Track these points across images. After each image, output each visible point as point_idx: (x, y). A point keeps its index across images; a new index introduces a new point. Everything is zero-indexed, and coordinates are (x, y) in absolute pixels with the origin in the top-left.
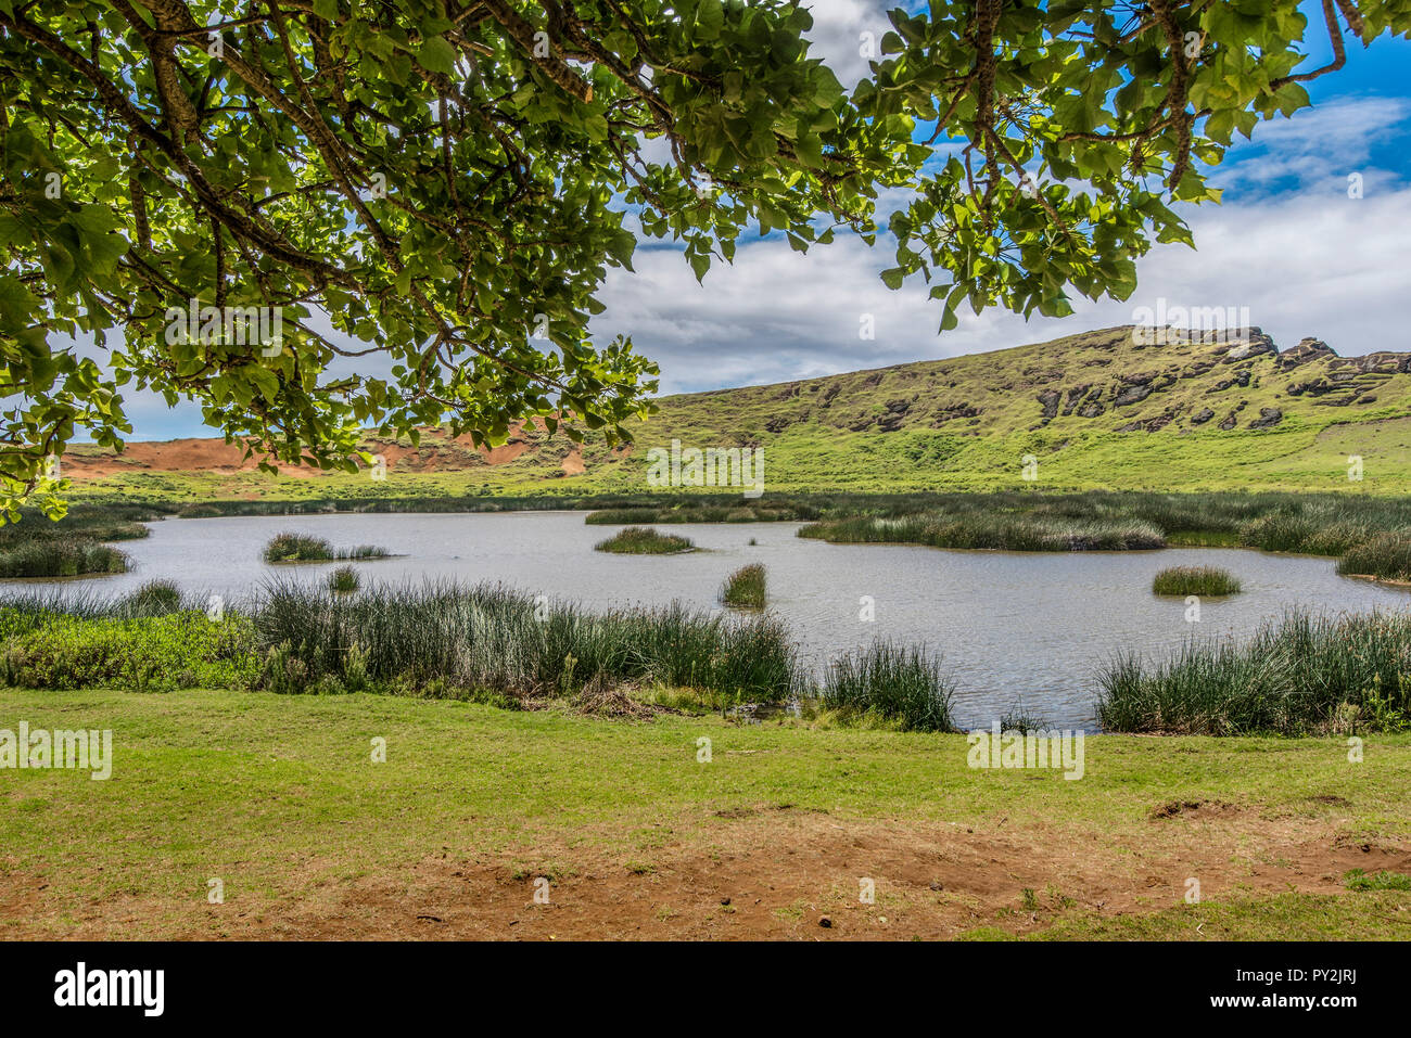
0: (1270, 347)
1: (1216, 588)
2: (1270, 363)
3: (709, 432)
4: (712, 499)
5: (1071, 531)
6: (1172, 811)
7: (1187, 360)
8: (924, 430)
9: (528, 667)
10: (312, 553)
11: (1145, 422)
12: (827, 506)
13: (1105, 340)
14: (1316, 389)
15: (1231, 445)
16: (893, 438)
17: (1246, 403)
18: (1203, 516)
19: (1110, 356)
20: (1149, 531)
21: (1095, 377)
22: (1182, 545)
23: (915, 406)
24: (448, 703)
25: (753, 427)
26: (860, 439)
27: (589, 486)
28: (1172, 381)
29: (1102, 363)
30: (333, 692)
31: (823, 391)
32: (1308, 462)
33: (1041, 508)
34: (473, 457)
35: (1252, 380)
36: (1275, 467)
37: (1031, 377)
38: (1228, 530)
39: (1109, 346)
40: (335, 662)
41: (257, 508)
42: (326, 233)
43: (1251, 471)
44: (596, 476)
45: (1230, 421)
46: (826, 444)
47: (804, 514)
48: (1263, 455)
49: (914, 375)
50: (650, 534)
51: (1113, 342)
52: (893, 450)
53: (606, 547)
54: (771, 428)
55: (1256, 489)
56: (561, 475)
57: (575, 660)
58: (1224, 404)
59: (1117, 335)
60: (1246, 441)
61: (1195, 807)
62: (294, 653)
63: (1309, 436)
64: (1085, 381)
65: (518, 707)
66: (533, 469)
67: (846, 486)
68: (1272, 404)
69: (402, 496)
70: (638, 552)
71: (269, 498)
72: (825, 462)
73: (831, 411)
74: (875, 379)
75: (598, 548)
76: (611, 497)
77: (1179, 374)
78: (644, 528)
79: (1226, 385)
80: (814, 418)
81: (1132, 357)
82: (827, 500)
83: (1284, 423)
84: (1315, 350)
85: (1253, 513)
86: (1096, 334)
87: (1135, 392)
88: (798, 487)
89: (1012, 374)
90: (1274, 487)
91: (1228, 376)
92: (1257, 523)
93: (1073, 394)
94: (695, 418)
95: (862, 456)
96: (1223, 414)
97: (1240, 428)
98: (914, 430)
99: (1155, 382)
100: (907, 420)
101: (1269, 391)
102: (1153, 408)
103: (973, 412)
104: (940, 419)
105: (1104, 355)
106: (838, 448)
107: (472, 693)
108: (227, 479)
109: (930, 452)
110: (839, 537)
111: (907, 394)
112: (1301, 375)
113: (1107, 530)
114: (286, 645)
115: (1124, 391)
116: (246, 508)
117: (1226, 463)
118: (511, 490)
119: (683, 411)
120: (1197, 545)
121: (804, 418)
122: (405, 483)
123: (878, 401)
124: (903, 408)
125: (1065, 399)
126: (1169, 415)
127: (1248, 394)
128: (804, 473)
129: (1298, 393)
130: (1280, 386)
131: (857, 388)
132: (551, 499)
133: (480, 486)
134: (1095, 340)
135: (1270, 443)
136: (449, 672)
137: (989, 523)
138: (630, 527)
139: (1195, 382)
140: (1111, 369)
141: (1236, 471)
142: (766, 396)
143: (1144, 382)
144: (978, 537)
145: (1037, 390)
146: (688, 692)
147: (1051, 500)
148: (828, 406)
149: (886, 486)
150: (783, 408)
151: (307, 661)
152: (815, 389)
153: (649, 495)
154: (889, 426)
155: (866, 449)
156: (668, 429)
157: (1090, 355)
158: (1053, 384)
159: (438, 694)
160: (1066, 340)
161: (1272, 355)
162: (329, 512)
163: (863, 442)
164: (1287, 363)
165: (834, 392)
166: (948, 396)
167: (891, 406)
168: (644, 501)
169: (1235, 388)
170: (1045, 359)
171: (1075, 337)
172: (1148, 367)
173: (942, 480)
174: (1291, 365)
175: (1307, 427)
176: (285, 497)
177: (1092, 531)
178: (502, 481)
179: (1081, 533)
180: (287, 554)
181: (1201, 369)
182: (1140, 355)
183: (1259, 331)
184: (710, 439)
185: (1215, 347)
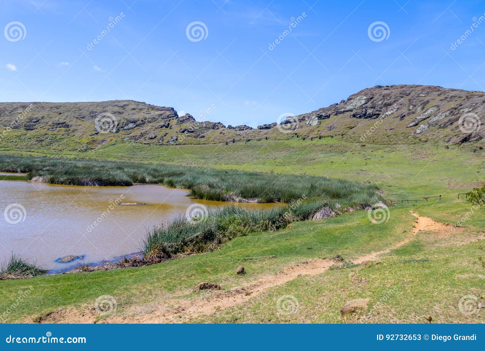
0: (176, 114)
2: (175, 121)
8: (45, 131)
11: (133, 137)
13: (122, 104)
15: (162, 148)
16: (30, 133)
17: (167, 134)
19: (123, 111)
21: (118, 118)
23: (42, 120)
26: (15, 132)
28: (144, 123)
29: (120, 113)
35: (169, 126)
39: (123, 107)
45: (162, 139)
49: (43, 107)
51: (125, 105)
52: (31, 138)
58: (160, 133)
59: (125, 103)
68: (175, 134)
74: (24, 106)
77: (147, 120)
79: (161, 127)
81: (131, 112)
83: (178, 142)
84: (189, 118)
86: (119, 102)
87: (131, 125)
89: (85, 113)
91: (162, 123)
95: (15, 140)
96: (159, 137)
97: (165, 142)
99: (138, 123)
100: (38, 126)
101: (174, 131)
102: (137, 132)
103: (68, 126)
105: (121, 110)
111: (39, 115)
112: (184, 126)
115: (126, 125)
124: (36, 121)
126: (142, 135)
127: (168, 130)
129: (183, 132)
130: (178, 129)
134: (118, 104)
135: (174, 148)
139: (151, 124)
140: (123, 115)
143: (134, 122)
154: (29, 128)
155: (17, 137)
157: (116, 109)
160: (107, 102)
161: (177, 118)
163: (16, 134)
164: (181, 121)
166: (58, 118)
167: (31, 119)
169: (164, 128)
170: (98, 108)
171: (111, 101)
172: (136, 116)
174: (182, 122)
181: (154, 119)
182: (134, 111)
183: (173, 109)
185: (159, 112)
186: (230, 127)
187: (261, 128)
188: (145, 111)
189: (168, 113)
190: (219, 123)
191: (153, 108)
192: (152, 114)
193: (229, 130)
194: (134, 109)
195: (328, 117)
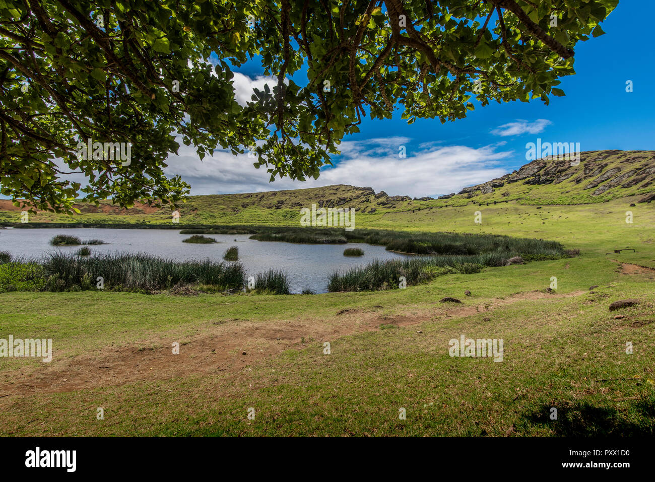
0: (373, 193)
1: (358, 254)
2: (373, 197)
3: (223, 207)
4: (223, 227)
5: (324, 238)
6: (342, 312)
7: (355, 194)
8: (288, 209)
9: (154, 280)
10: (72, 242)
12: (259, 230)
13: (335, 188)
14: (383, 204)
15: (364, 217)
16: (279, 211)
17: (368, 206)
18: (357, 235)
19: (337, 192)
20: (344, 239)
21: (333, 197)
22: (351, 242)
23: (285, 202)
24: (123, 293)
25: (238, 206)
26: (270, 211)
27: (182, 222)
28: (351, 200)
29: (335, 194)
30: (76, 291)
31: (259, 196)
32: (381, 222)
33: (317, 232)
34: (140, 211)
35: (369, 201)
36: (373, 223)
37: (317, 196)
38: (362, 239)
40: (77, 280)
41: (50, 225)
42: (63, 130)
43: (368, 224)
44: (185, 219)
45: (364, 211)
46: (259, 212)
47: (251, 232)
48: (371, 220)
49: (286, 194)
50: (202, 237)
52: (279, 214)
53: (186, 241)
54: (243, 206)
55: (369, 228)
56: (172, 218)
57: (172, 277)
58: (363, 206)
59: (338, 187)
60: (367, 216)
61: (348, 311)
62: (61, 278)
63: (382, 215)
64: (330, 198)
65: (150, 293)
66: (162, 216)
67: (265, 224)
68: (373, 207)
69: (111, 223)
70: (197, 243)
71: (55, 222)
72: (259, 217)
73: (261, 202)
74: (274, 194)
75: (183, 242)
76: (189, 225)
77: (353, 198)
78: (200, 235)
79: (363, 202)
80: (256, 204)
81: (342, 193)
82: (259, 228)
83: (376, 212)
84: (383, 194)
85: (368, 234)
86: (333, 186)
87: (342, 202)
88: (250, 224)
89: (312, 195)
90: (373, 228)
91: (364, 199)
92: (369, 237)
93: (327, 201)
94: (219, 202)
95: (270, 216)
96: (362, 209)
97: (366, 213)
98: (285, 209)
99: (347, 200)
100: (283, 206)
101: (373, 205)
103: (301, 205)
104: (292, 206)
105: (335, 192)
106: (263, 213)
107: (132, 289)
109: (289, 216)
110: (262, 239)
111: (283, 199)
112: (380, 200)
113: (333, 238)
114: (58, 274)
115: (339, 202)
116: (44, 225)
117: (362, 221)
118: (153, 222)
119: (215, 200)
120: (355, 242)
121: (253, 204)
122: (112, 219)
123: (275, 200)
124: (282, 203)
125: (325, 203)
127: (368, 204)
128: (252, 220)
129: (379, 205)
130: (375, 203)
131: (269, 196)
132: (168, 225)
133: (142, 220)
134: (333, 188)
135: (373, 217)
136: (124, 282)
137: (304, 236)
138: (195, 235)
139: (356, 200)
140: (337, 196)
141: (365, 224)
142: (242, 197)
143: (344, 200)
144: (301, 239)
145: (318, 200)
146: (210, 286)
147: (320, 230)
149: (276, 225)
150: (247, 201)
151: (66, 280)
152: (257, 196)
153: (202, 225)
154: (278, 208)
155: (271, 214)
156: (210, 205)
157: (331, 191)
158: (322, 199)
159: (119, 290)
160: (326, 187)
161: (374, 195)
162: (80, 227)
163: (270, 212)
165: (263, 197)
166: (294, 200)
167: (279, 202)
168: (201, 227)
169: (365, 202)
170: (321, 192)
172: (346, 196)
173: (291, 223)
174: (378, 197)
175: (381, 213)
176: (62, 222)
177: (330, 238)
178: (151, 219)
179: (327, 239)
180: (61, 242)
181: (358, 197)
183: (371, 188)
184: (223, 209)
185: (361, 192)
186: (415, 199)
187: (441, 198)
188: (351, 191)
189: (368, 192)
190: (407, 197)
191: (357, 189)
192: (357, 193)
193: (415, 201)
194: (344, 191)
195: (502, 185)
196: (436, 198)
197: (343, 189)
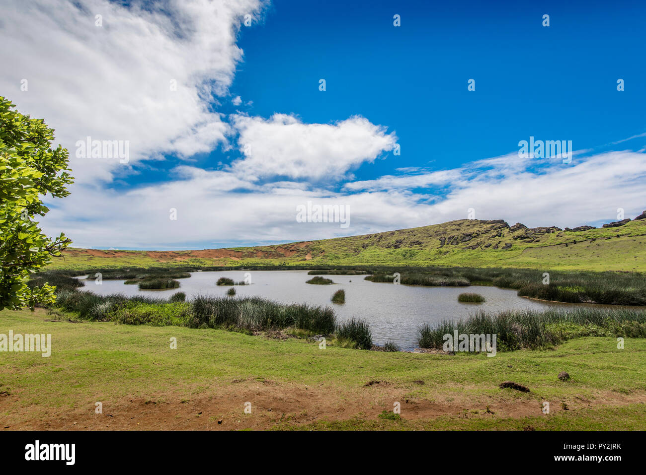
0: (507, 225)
1: (477, 300)
2: (507, 230)
3: (346, 248)
4: (345, 267)
5: (441, 280)
7: (482, 229)
8: (407, 248)
10: (228, 283)
11: (471, 247)
13: (458, 223)
14: (521, 237)
15: (497, 254)
16: (398, 250)
17: (500, 242)
18: (483, 276)
19: (460, 228)
20: (465, 280)
21: (456, 234)
23: (404, 241)
25: (358, 247)
26: (389, 250)
27: (312, 263)
28: (478, 235)
29: (458, 230)
31: (378, 237)
32: (520, 259)
33: (437, 272)
34: (282, 255)
35: (502, 235)
36: (510, 261)
37: (437, 233)
38: (489, 280)
39: (459, 225)
41: (222, 268)
43: (503, 262)
44: (315, 260)
45: (496, 247)
46: (378, 252)
48: (507, 257)
49: (404, 233)
50: (321, 278)
51: (460, 224)
52: (398, 254)
53: (309, 282)
54: (363, 247)
55: (504, 267)
56: (305, 260)
58: (494, 242)
59: (460, 222)
60: (501, 253)
63: (520, 251)
64: (453, 235)
66: (298, 258)
67: (384, 264)
68: (508, 242)
69: (262, 265)
71: (227, 265)
72: (378, 257)
73: (380, 243)
74: (393, 234)
75: (307, 282)
76: (318, 266)
77: (480, 233)
78: (321, 276)
79: (495, 236)
80: (375, 244)
81: (466, 228)
82: (377, 268)
83: (512, 248)
84: (520, 226)
86: (455, 222)
87: (468, 238)
88: (370, 264)
89: (431, 232)
90: (510, 267)
91: (495, 233)
93: (449, 238)
94: (342, 244)
95: (389, 255)
96: (494, 245)
97: (499, 249)
98: (403, 248)
99: (473, 235)
100: (402, 245)
101: (507, 238)
102: (473, 242)
103: (421, 243)
104: (411, 244)
105: (458, 227)
106: (382, 253)
108: (216, 260)
109: (408, 255)
110: (375, 280)
111: (402, 238)
112: (516, 233)
113: (452, 280)
115: (463, 238)
116: (220, 269)
117: (496, 259)
118: (292, 264)
119: (339, 242)
120: (480, 285)
121: (373, 244)
122: (263, 262)
123: (393, 240)
124: (401, 242)
125: (447, 240)
126: (478, 245)
127: (501, 239)
128: (372, 260)
129: (516, 239)
130: (511, 237)
131: (387, 236)
132: (301, 266)
133: (283, 263)
134: (456, 223)
135: (508, 254)
137: (418, 277)
138: (317, 276)
139: (485, 235)
140: (460, 231)
141: (499, 262)
142: (362, 238)
143: (470, 235)
145: (439, 237)
148: (379, 241)
149: (396, 264)
150: (367, 242)
151: (200, 319)
152: (375, 236)
153: (329, 266)
154: (397, 247)
155: (390, 253)
156: (335, 247)
157: (454, 227)
158: (443, 236)
160: (447, 223)
161: (508, 228)
163: (389, 251)
164: (512, 230)
165: (381, 237)
166: (413, 239)
167: (397, 241)
168: (326, 268)
169: (497, 237)
170: (441, 228)
171: (449, 222)
172: (471, 231)
173: (411, 263)
174: (514, 231)
175: (519, 249)
176: (231, 265)
177: (447, 280)
178: (289, 261)
179: (444, 281)
180: (222, 283)
181: (487, 232)
182: (468, 227)
183: (503, 221)
184: (346, 250)
185: (490, 225)
186: (567, 229)
188: (478, 226)
189: (499, 225)
190: (554, 227)
191: (485, 222)
192: (485, 227)
193: (568, 233)
194: (469, 225)
196: (600, 226)
197: (468, 223)
